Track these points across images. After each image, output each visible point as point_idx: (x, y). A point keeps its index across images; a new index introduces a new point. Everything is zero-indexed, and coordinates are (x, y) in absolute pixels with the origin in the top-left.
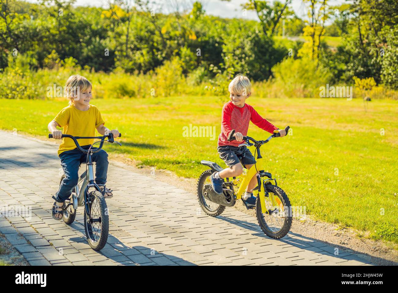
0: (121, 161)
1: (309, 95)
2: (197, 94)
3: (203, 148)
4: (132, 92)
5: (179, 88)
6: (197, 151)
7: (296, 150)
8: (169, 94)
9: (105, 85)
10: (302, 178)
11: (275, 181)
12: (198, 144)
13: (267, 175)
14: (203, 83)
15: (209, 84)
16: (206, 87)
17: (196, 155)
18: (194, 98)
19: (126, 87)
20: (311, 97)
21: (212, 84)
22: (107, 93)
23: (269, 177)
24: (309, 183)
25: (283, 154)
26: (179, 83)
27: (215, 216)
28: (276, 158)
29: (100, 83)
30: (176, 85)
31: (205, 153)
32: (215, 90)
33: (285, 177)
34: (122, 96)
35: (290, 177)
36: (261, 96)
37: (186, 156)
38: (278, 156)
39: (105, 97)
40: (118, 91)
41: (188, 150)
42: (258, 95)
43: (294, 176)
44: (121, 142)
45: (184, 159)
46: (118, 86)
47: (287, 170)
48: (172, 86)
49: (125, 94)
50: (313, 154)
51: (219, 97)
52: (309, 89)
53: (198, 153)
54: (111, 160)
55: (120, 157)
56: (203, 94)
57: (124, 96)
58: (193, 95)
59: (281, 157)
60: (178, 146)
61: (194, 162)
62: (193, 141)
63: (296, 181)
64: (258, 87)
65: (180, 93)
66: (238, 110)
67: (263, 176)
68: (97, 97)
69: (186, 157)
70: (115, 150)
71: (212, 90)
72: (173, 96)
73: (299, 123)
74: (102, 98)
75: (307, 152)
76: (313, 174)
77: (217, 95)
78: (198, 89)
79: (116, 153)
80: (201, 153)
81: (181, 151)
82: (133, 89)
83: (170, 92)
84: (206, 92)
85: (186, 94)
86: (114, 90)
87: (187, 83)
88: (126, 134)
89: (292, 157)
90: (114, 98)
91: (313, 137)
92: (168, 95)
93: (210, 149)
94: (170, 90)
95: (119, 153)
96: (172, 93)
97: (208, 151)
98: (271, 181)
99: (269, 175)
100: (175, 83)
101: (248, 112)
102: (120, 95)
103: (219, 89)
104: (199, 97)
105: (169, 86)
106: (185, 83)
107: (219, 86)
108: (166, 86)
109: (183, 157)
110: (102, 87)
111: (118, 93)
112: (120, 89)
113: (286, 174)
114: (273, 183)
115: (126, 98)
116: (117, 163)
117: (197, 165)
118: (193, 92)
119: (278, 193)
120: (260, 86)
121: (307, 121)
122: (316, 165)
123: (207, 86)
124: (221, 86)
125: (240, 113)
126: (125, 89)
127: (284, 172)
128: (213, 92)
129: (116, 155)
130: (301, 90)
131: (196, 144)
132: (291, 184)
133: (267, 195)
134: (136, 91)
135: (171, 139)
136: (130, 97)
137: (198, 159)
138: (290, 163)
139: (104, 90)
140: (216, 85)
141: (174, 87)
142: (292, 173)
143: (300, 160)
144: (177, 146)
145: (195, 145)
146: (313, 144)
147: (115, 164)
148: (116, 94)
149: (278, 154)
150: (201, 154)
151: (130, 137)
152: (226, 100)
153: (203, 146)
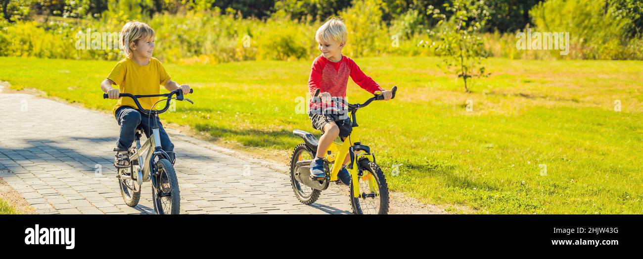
0: (282, 161)
1: (591, 55)
2: (406, 53)
3: (417, 141)
4: (301, 50)
5: (377, 43)
6: (406, 146)
7: (571, 147)
8: (361, 54)
9: (257, 38)
10: (583, 195)
11: (374, 156)
12: (407, 134)
13: (363, 148)
14: (416, 35)
15: (427, 37)
16: (421, 42)
17: (405, 153)
18: (402, 59)
19: (292, 42)
20: (594, 58)
21: (430, 36)
22: (262, 52)
23: (367, 152)
24: (595, 202)
25: (549, 154)
26: (377, 36)
27: (308, 204)
28: (538, 159)
29: (251, 35)
30: (373, 39)
31: (419, 150)
32: (436, 46)
33: (553, 192)
34: (286, 57)
35: (561, 191)
36: (512, 56)
37: (388, 154)
38: (541, 156)
39: (259, 58)
40: (279, 48)
41: (392, 145)
42: (506, 56)
43: (567, 191)
44: (283, 130)
45: (386, 159)
46: (279, 40)
47: (557, 180)
48: (366, 40)
49: (290, 54)
50: (601, 153)
51: (442, 58)
52: (592, 45)
53: (409, 151)
54: (267, 159)
55: (280, 155)
56: (416, 53)
57: (288, 56)
58: (399, 54)
59: (546, 157)
60: (376, 139)
61: (402, 164)
62: (400, 130)
63: (572, 199)
64: (506, 42)
65: (379, 51)
66: (331, 66)
67: (358, 150)
68: (246, 58)
69: (388, 157)
70: (274, 143)
71: (431, 46)
72: (367, 56)
73: (577, 101)
74: (253, 59)
75: (590, 150)
76: (601, 187)
77: (439, 55)
78: (408, 45)
79: (275, 148)
80: (413, 150)
81: (380, 146)
82: (302, 45)
83: (363, 50)
84: (421, 49)
85: (389, 52)
86: (273, 47)
87: (390, 36)
88: (291, 118)
89: (565, 159)
90: (273, 59)
91: (599, 124)
92: (360, 56)
93: (428, 143)
94: (362, 46)
95: (279, 149)
96: (366, 51)
97: (424, 146)
98: (368, 156)
99: (367, 149)
100: (371, 35)
101: (346, 68)
102: (282, 54)
103: (441, 45)
104: (410, 58)
105: (361, 40)
106: (386, 36)
107: (443, 39)
108: (356, 40)
109: (383, 157)
110: (255, 43)
111: (278, 52)
112: (282, 46)
113: (555, 187)
114: (370, 158)
115: (292, 59)
116: (276, 164)
117: (406, 171)
118: (399, 49)
119: (374, 171)
120: (509, 41)
121: (588, 98)
122: (605, 171)
123: (421, 40)
124: (446, 39)
125: (334, 70)
126: (290, 45)
127: (551, 183)
128: (432, 50)
129: (276, 152)
130: (579, 46)
131: (405, 136)
132: (564, 203)
133: (360, 174)
134: (307, 47)
135: (365, 127)
136: (299, 58)
137: (408, 160)
138: (561, 168)
139: (257, 47)
140: (438, 39)
141: (369, 41)
142: (565, 186)
143: (578, 163)
144: (374, 138)
145: (402, 137)
146: (599, 137)
147: (272, 167)
148: (275, 53)
149: (541, 153)
150: (413, 153)
151: (298, 123)
152: (454, 63)
153: (416, 138)
